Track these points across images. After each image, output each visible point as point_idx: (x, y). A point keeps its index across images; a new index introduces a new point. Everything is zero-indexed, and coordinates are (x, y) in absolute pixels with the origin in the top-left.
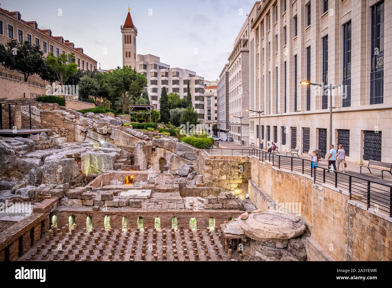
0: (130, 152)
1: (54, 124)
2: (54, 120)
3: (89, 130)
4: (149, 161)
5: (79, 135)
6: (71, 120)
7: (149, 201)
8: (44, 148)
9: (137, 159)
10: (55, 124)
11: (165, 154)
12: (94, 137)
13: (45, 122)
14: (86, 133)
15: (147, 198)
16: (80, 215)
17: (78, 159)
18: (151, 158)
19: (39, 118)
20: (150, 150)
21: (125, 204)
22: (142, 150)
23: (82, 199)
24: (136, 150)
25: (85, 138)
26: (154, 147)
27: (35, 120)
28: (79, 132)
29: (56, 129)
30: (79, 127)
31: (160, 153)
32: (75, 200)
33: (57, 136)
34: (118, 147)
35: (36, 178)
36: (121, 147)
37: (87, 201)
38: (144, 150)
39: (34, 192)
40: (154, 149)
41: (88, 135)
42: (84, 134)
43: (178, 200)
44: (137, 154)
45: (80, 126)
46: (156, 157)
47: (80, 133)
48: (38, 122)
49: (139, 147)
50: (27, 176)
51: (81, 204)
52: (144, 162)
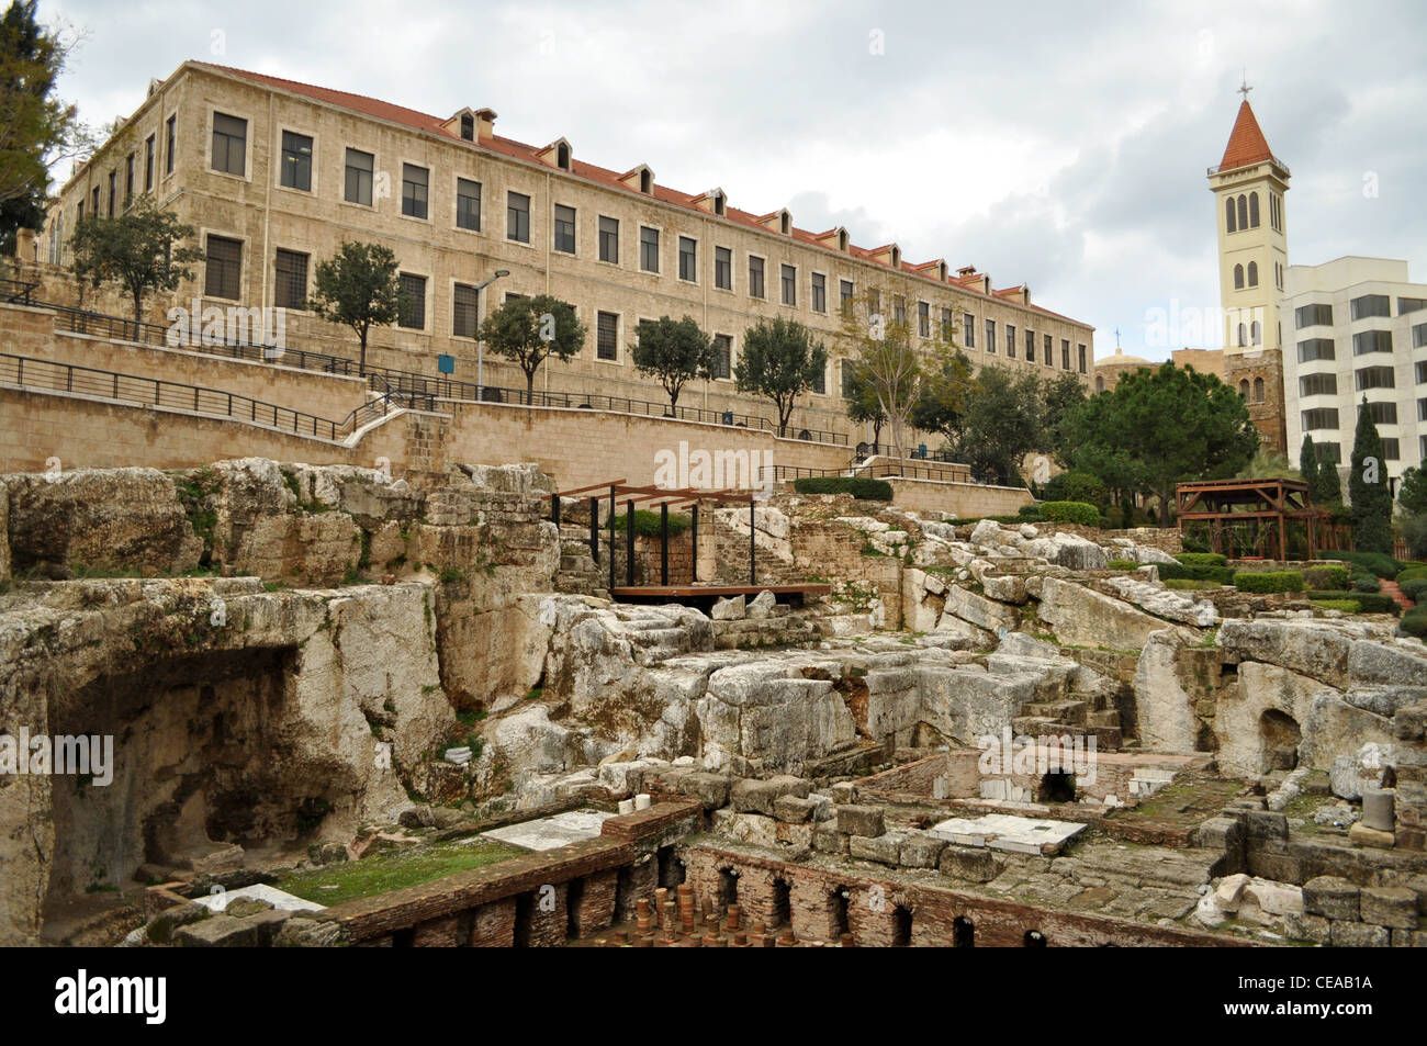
0: (1116, 678)
1: (832, 565)
2: (834, 555)
3: (954, 588)
4: (1208, 721)
5: (919, 606)
6: (892, 550)
7: (1042, 867)
8: (753, 642)
9: (1148, 707)
10: (837, 566)
11: (1288, 692)
12: (973, 614)
13: (804, 561)
14: (943, 596)
15: (1036, 851)
16: (752, 870)
17: (856, 685)
18: (1218, 707)
19: (787, 546)
20: (1211, 670)
21: (921, 860)
22: (1171, 668)
23: (776, 819)
24: (1143, 671)
25: (939, 617)
26: (1230, 659)
27: (775, 554)
28: (919, 595)
29: (840, 584)
30: (917, 576)
31: (1259, 687)
32: (756, 817)
33: (838, 607)
34: (1064, 653)
35: (680, 735)
36: (1074, 653)
37: (792, 827)
38: (1180, 672)
39: (642, 774)
40: (1229, 670)
41: (950, 605)
42: (936, 601)
43: (1179, 883)
44: (1149, 689)
45: (923, 574)
46: (1243, 707)
47: (920, 599)
48: (782, 561)
49: (1157, 656)
50: (658, 727)
51: (773, 837)
52: (1182, 723)
